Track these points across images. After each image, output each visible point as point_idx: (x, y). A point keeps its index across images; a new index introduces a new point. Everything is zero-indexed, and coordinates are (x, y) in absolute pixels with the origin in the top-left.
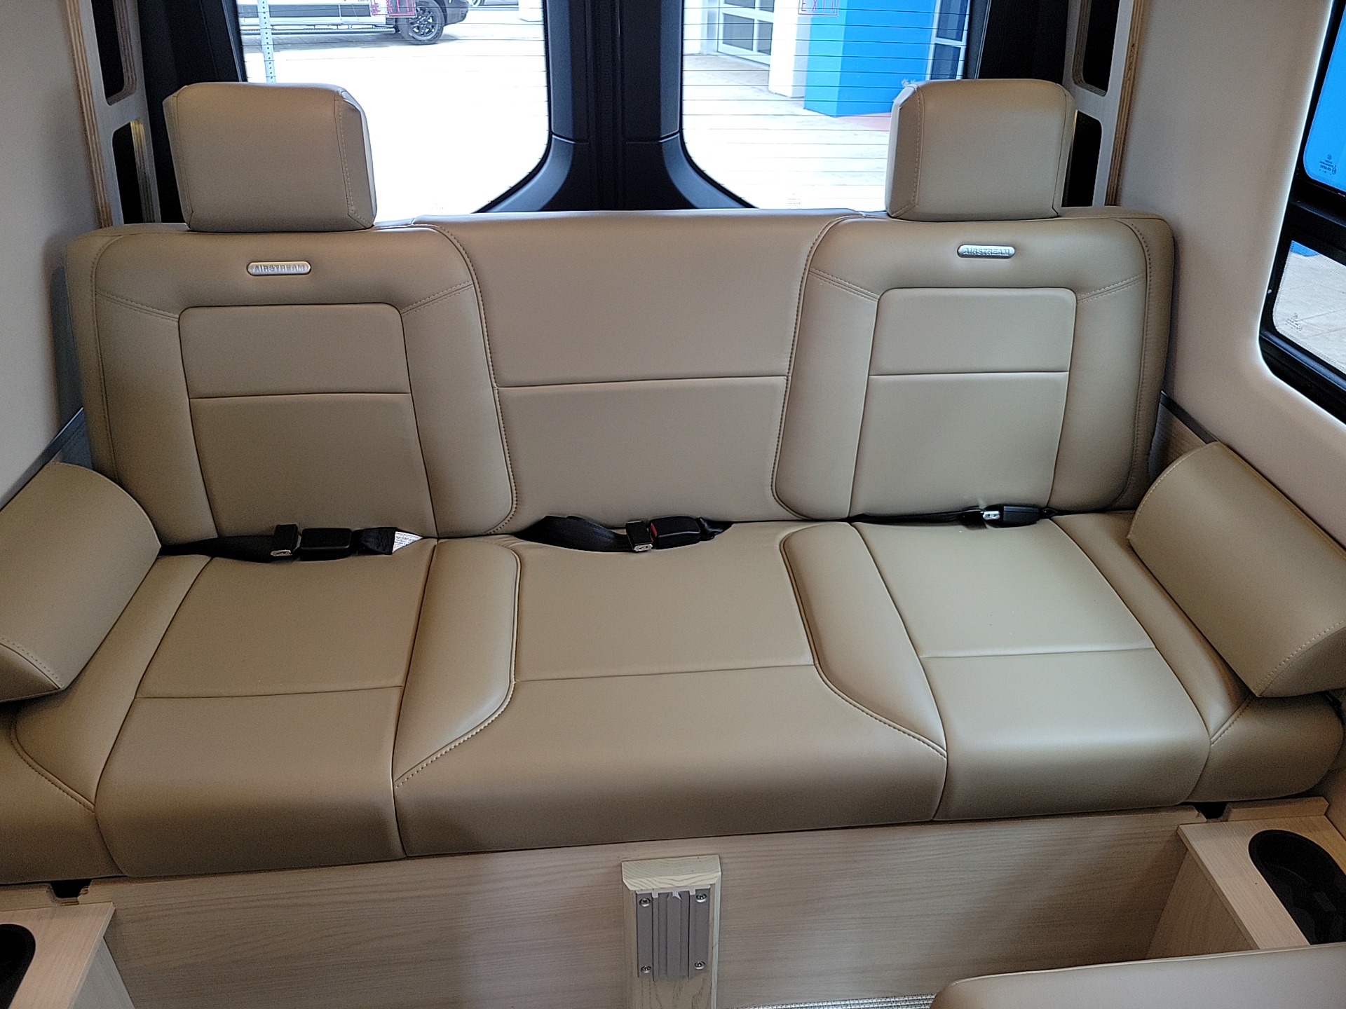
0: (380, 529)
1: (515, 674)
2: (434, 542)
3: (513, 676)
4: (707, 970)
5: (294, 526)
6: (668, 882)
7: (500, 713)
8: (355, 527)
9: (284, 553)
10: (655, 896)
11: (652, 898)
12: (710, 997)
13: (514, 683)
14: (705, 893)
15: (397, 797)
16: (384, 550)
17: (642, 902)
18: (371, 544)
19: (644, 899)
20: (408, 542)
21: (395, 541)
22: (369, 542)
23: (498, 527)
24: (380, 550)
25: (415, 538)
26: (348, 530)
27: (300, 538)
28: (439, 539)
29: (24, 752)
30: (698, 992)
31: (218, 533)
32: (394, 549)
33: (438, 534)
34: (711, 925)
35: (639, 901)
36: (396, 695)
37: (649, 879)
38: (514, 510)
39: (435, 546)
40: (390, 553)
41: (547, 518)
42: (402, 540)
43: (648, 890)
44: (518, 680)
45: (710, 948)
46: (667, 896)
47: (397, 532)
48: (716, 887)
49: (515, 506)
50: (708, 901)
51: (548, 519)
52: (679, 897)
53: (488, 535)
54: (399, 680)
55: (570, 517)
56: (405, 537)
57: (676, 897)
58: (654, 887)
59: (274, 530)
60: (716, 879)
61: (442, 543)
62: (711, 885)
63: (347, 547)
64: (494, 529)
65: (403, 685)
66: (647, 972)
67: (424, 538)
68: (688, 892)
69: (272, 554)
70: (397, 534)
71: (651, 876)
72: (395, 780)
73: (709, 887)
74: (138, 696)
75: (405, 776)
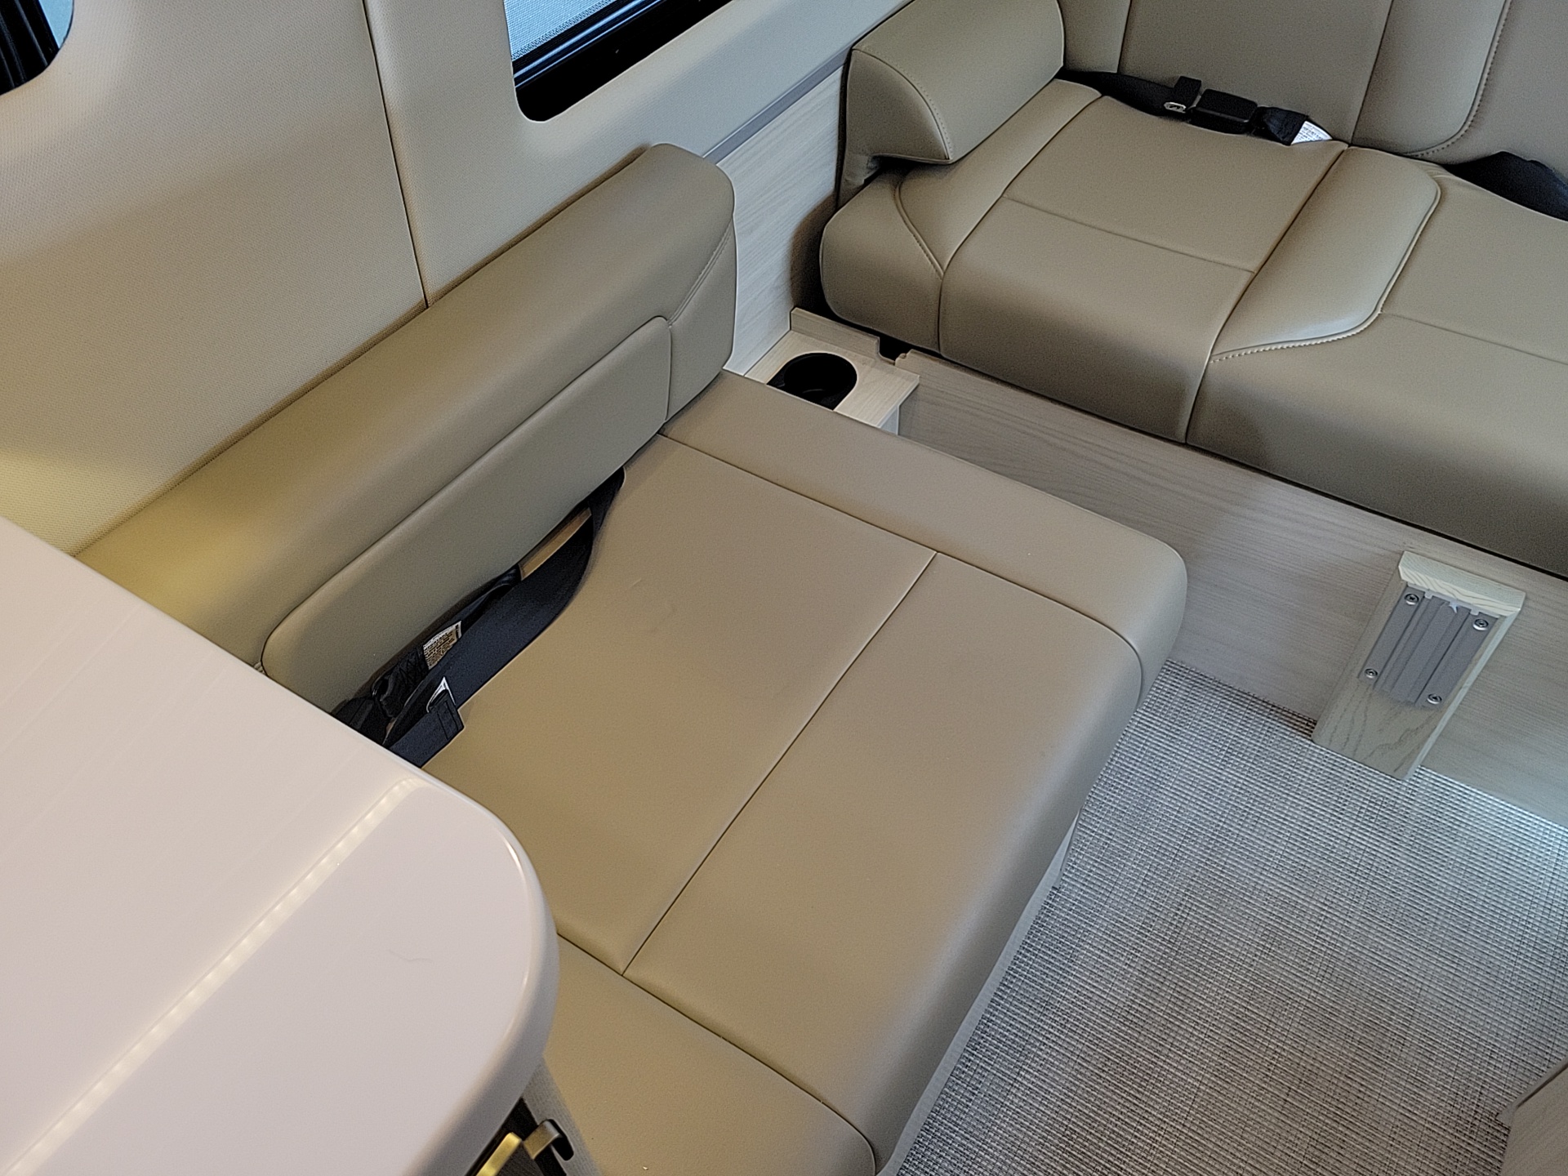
0: (1289, 112)
1: (1383, 305)
2: (1345, 146)
3: (1381, 306)
4: (1440, 710)
5: (1199, 82)
6: (1451, 590)
7: (1354, 333)
8: (1262, 103)
9: (1178, 107)
10: (1428, 596)
11: (1424, 597)
12: (1424, 741)
13: (1379, 312)
14: (1488, 621)
15: (1209, 371)
16: (1283, 138)
17: (1409, 597)
18: (1273, 127)
19: (1412, 596)
20: (1314, 138)
21: (1301, 131)
22: (1272, 123)
23: (1430, 151)
24: (1280, 136)
25: (1324, 136)
26: (1253, 104)
27: (1199, 97)
28: (1350, 145)
29: (902, 208)
30: (1415, 728)
31: (1118, 70)
32: (1296, 141)
33: (1352, 140)
34: (1474, 662)
35: (1406, 594)
36: (1244, 279)
37: (1431, 578)
38: (1463, 132)
39: (1343, 151)
40: (1288, 143)
41: (1502, 154)
42: (1309, 133)
43: (1422, 587)
44: (1384, 311)
45: (1457, 687)
46: (1441, 603)
47: (1306, 122)
48: (1506, 622)
49: (1466, 128)
50: (1486, 634)
51: (1503, 157)
52: (1455, 609)
53: (1411, 157)
54: (1254, 265)
55: (1532, 162)
56: (1313, 130)
57: (1451, 608)
58: (1432, 588)
59: (1176, 81)
60: (1511, 613)
61: (1352, 150)
62: (1501, 616)
63: (1246, 121)
64: (1424, 152)
65: (1256, 272)
66: (1371, 677)
67: (1334, 139)
68: (1470, 610)
69: (1165, 105)
70: (1306, 124)
71: (1432, 576)
72: (1215, 353)
73: (1497, 617)
74: (1005, 195)
75: (1225, 355)
